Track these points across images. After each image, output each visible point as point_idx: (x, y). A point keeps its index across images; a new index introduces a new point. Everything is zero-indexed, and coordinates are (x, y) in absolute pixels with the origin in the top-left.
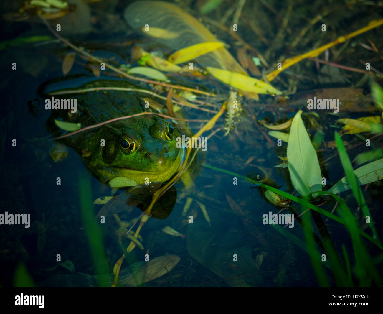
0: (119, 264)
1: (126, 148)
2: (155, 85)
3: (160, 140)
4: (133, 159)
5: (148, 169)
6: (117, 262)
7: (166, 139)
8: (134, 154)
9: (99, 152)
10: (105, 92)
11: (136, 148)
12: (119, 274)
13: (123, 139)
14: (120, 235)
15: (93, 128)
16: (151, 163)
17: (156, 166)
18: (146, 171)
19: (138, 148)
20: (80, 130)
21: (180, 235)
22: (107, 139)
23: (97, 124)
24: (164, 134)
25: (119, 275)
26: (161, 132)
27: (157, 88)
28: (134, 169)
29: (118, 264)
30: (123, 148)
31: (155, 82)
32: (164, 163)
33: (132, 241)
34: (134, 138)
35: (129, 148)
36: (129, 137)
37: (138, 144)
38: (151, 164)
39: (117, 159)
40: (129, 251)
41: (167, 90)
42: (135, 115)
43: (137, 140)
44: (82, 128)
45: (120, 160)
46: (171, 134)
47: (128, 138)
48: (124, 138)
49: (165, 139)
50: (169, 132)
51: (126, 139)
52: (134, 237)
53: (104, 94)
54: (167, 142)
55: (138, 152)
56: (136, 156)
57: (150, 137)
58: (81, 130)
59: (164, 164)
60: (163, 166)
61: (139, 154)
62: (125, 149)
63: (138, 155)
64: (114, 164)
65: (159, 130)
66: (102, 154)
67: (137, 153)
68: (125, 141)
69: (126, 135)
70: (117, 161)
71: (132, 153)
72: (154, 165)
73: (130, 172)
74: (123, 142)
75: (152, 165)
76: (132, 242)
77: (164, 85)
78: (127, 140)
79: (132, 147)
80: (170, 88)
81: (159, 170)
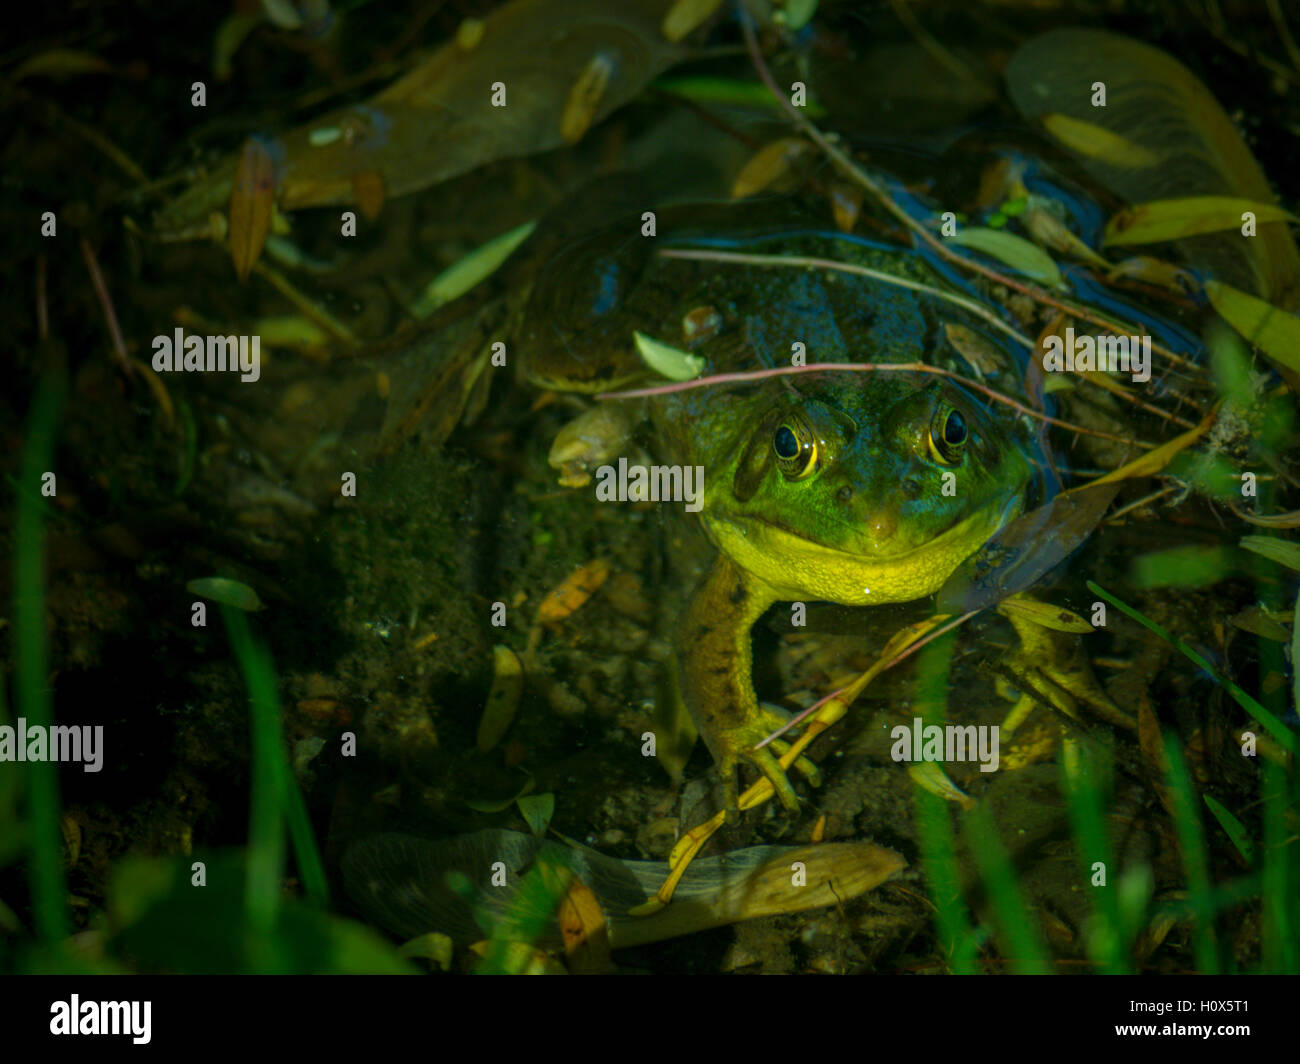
0: (696, 840)
1: (789, 459)
2: (1012, 292)
3: (907, 456)
4: (803, 501)
5: (838, 542)
6: (691, 832)
7: (929, 454)
8: (808, 484)
9: (731, 463)
10: (831, 278)
11: (819, 463)
12: (687, 872)
13: (787, 426)
14: (735, 748)
15: (739, 382)
16: (847, 524)
17: (862, 534)
18: (831, 548)
19: (825, 467)
20: (696, 378)
21: (957, 798)
22: (761, 421)
23: (759, 368)
24: (925, 438)
25: (683, 875)
26: (916, 428)
27: (1018, 303)
28: (799, 535)
29: (692, 837)
30: (780, 457)
31: (1017, 286)
32: (888, 532)
33: (766, 774)
34: (819, 430)
35: (797, 459)
36: (805, 424)
37: (825, 451)
38: (846, 526)
39: (762, 490)
40: (745, 804)
41: (1046, 315)
42: (882, 367)
43: (828, 438)
44: (704, 374)
45: (768, 495)
46: (950, 445)
47: (801, 425)
48: (790, 424)
49: (923, 454)
50: (944, 436)
51: (792, 427)
52: (778, 764)
53: (824, 282)
54: (928, 468)
55: (822, 477)
56: (813, 491)
57: (878, 439)
58: (702, 382)
59: (890, 535)
60: (884, 540)
61: (823, 486)
62: (784, 461)
63: (818, 488)
64: (754, 505)
65: (908, 422)
66: (738, 470)
67: (815, 483)
68: (790, 435)
69: (797, 415)
70: (761, 499)
71: (805, 478)
72: (857, 531)
73: (789, 540)
74: (784, 436)
75: (849, 530)
76: (764, 779)
77: (1042, 297)
78: (794, 432)
79: (804, 458)
80: (1060, 311)
81: (869, 550)
